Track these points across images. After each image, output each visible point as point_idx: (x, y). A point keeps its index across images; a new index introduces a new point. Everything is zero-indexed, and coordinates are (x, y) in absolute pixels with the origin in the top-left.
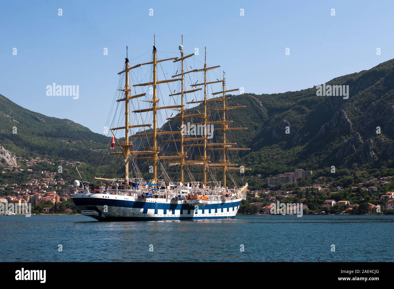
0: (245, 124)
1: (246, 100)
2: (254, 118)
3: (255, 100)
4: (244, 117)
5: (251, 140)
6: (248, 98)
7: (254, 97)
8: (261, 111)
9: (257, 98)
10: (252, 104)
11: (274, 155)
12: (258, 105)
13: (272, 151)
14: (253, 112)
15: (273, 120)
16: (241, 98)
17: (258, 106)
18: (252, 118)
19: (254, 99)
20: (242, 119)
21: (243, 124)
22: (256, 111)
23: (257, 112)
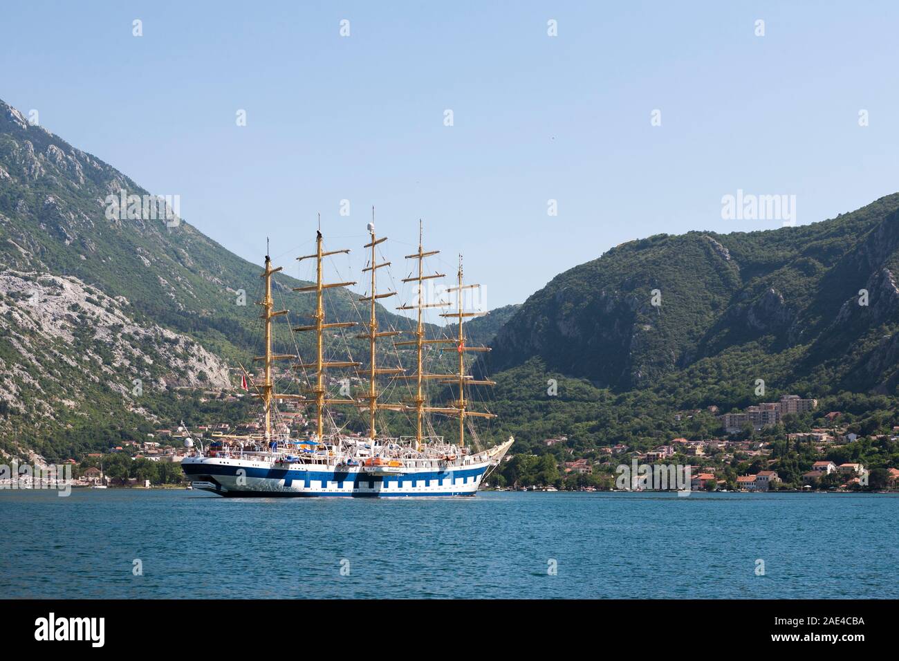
0: (692, 297)
1: (695, 246)
2: (712, 285)
3: (714, 246)
4: (691, 283)
5: (704, 333)
6: (700, 241)
7: (712, 240)
8: (727, 269)
9: (718, 240)
10: (708, 253)
11: (748, 364)
12: (721, 256)
13: (744, 355)
14: (710, 271)
15: (749, 288)
16: (685, 241)
17: (721, 259)
18: (708, 285)
19: (712, 243)
20: (686, 286)
21: (688, 298)
22: (716, 269)
23: (718, 270)
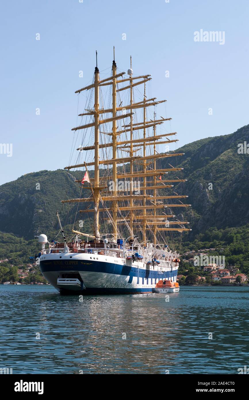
0: (60, 198)
1: (61, 175)
2: (69, 193)
3: (69, 176)
4: (60, 192)
5: (66, 214)
6: (63, 173)
7: (69, 173)
8: (75, 186)
9: (71, 174)
10: (67, 179)
11: (89, 228)
12: (72, 180)
13: (86, 224)
14: (68, 187)
15: (86, 195)
16: (57, 173)
17: (72, 182)
18: (67, 193)
19: (68, 175)
20: (57, 193)
21: (59, 198)
22: (70, 186)
23: (72, 187)
